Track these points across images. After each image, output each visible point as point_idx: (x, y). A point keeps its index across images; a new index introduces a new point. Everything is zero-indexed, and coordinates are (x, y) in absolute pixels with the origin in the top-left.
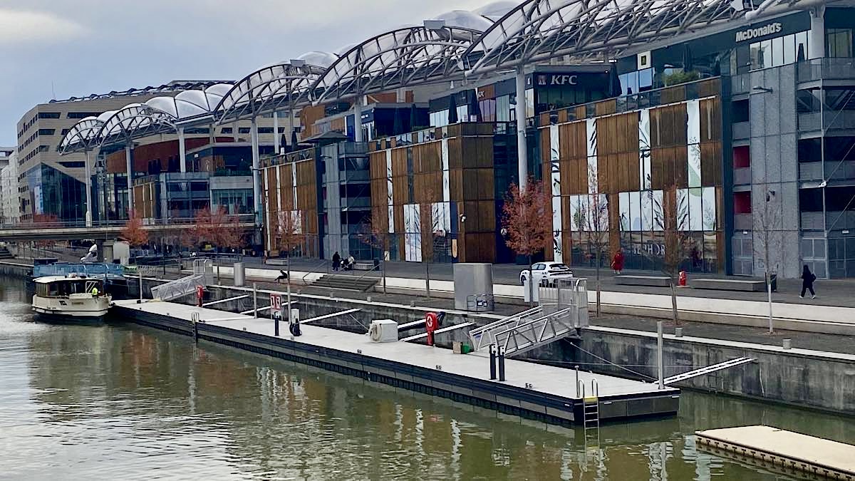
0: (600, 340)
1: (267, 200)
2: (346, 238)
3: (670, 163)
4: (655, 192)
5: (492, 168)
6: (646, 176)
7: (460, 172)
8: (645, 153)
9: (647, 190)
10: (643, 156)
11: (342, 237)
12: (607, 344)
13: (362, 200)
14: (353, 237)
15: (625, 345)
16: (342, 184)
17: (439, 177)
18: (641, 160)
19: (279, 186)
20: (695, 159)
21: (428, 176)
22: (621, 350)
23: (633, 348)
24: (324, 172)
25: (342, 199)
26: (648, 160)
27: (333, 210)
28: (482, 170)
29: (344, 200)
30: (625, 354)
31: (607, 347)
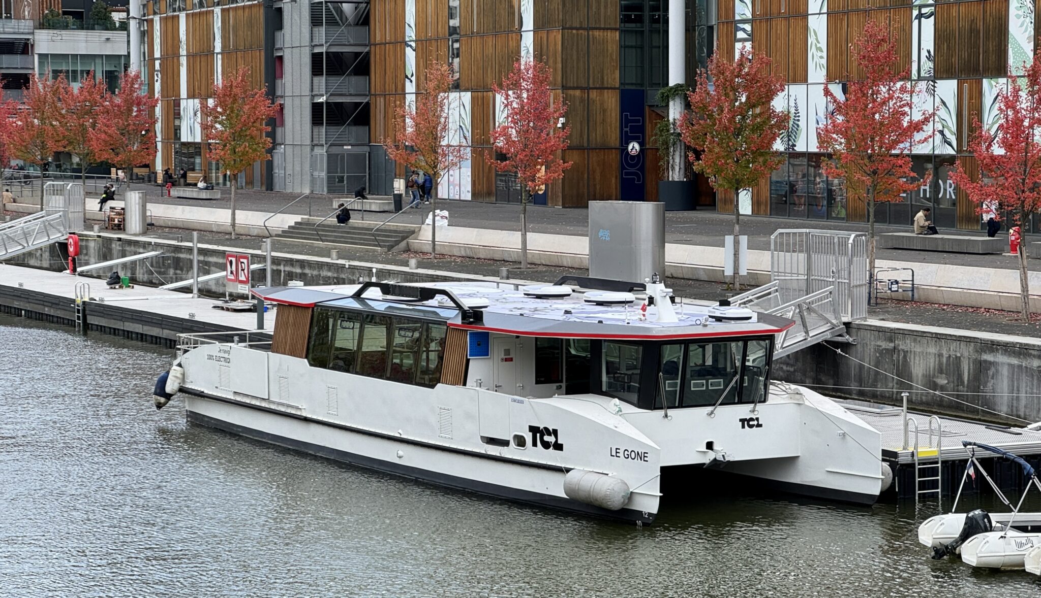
0: (892, 345)
1: (158, 78)
2: (321, 152)
3: (973, 31)
4: (940, 83)
5: (616, 29)
6: (924, 54)
7: (557, 36)
8: (924, 11)
9: (924, 79)
10: (920, 16)
11: (312, 150)
12: (905, 352)
13: (355, 82)
14: (335, 150)
15: (940, 355)
16: (317, 50)
17: (512, 44)
18: (915, 23)
19: (183, 52)
20: (1021, 26)
21: (490, 41)
22: (932, 362)
23: (958, 359)
24: (280, 27)
25: (316, 79)
26: (928, 25)
27: (297, 100)
28: (596, 33)
29: (321, 81)
30: (941, 371)
31: (905, 357)
